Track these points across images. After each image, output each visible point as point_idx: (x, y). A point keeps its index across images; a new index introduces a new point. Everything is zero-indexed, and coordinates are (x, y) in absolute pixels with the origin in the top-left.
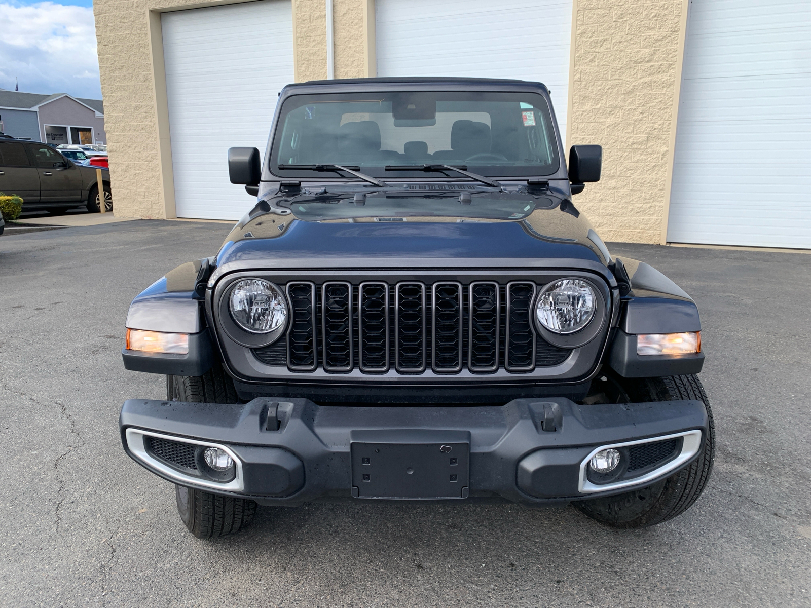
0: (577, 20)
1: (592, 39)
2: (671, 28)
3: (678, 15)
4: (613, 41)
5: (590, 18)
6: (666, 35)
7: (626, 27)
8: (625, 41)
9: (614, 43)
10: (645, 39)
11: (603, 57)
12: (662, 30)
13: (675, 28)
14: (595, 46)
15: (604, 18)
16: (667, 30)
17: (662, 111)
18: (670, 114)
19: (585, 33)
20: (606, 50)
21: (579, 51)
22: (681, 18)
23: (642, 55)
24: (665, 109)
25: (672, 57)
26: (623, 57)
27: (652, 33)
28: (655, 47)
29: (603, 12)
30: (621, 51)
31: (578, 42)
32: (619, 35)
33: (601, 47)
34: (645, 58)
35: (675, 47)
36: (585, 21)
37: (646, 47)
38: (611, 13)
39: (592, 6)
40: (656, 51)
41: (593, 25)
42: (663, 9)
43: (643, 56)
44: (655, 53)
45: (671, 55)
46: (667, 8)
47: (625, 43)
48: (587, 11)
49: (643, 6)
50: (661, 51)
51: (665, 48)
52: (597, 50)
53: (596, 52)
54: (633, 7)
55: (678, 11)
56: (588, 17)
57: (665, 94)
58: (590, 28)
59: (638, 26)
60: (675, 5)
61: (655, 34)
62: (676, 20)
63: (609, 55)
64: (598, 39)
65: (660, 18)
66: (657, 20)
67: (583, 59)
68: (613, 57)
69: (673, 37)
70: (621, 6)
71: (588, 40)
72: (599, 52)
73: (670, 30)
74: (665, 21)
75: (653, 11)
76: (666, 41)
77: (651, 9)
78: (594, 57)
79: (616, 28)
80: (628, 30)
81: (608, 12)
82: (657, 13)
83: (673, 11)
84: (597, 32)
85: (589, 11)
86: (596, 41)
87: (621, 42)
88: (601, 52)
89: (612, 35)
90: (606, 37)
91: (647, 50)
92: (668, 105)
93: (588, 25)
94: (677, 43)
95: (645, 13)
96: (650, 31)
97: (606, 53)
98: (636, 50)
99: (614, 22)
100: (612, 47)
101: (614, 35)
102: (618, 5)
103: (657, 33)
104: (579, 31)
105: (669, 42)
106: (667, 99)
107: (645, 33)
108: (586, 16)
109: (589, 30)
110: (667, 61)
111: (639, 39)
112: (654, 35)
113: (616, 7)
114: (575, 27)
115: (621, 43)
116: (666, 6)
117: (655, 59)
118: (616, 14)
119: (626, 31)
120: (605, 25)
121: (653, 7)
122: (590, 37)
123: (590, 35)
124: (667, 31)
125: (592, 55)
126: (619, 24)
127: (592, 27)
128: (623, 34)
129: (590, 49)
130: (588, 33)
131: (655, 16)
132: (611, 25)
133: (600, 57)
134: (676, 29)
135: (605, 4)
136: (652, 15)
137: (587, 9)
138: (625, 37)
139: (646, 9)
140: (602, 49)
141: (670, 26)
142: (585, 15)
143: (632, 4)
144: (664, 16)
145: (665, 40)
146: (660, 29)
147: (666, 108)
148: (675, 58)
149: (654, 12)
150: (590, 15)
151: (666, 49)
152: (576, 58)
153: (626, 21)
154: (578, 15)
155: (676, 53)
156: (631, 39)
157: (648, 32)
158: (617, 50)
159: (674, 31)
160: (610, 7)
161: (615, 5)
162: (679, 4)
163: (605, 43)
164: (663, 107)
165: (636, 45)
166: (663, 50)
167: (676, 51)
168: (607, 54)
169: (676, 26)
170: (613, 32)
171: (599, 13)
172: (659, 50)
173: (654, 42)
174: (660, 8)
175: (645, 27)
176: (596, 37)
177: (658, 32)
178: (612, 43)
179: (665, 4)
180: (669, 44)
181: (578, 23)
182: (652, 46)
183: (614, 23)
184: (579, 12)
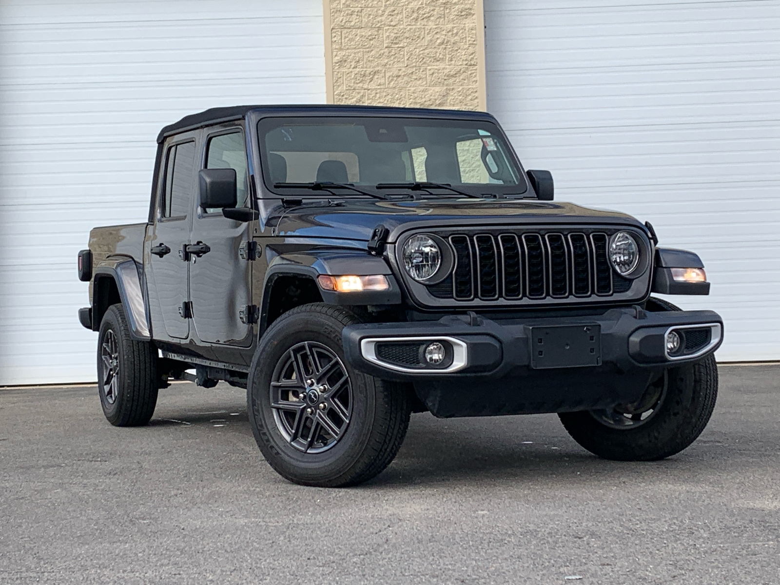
0: (332, 42)
1: (358, 70)
2: (466, 60)
3: (473, 44)
4: (388, 75)
5: (351, 40)
6: (461, 70)
7: (404, 55)
8: (404, 75)
9: (390, 77)
10: (433, 74)
11: (375, 96)
12: (453, 62)
13: (471, 60)
14: (362, 80)
15: (372, 42)
16: (461, 63)
17: (467, 175)
18: (479, 178)
19: (345, 61)
20: (379, 87)
21: (339, 86)
22: (477, 46)
23: (431, 95)
24: (470, 172)
25: (471, 100)
26: (405, 97)
27: (442, 66)
28: (447, 85)
29: (370, 33)
30: (401, 89)
31: (335, 73)
32: (396, 66)
33: (371, 81)
34: (436, 100)
35: (474, 86)
36: (343, 45)
37: (435, 85)
38: (381, 36)
39: (352, 24)
40: (449, 90)
41: (356, 51)
42: (452, 34)
43: (431, 97)
44: (448, 94)
45: (470, 97)
46: (457, 33)
47: (406, 78)
48: (346, 30)
49: (424, 28)
50: (455, 91)
51: (461, 88)
52: (366, 86)
53: (365, 89)
54: (411, 29)
55: (471, 38)
56: (348, 39)
57: (468, 150)
58: (353, 55)
59: (421, 56)
60: (467, 29)
61: (446, 67)
62: (471, 50)
63: (384, 94)
64: (366, 71)
65: (449, 47)
66: (445, 48)
67: (346, 98)
68: (390, 97)
69: (469, 73)
70: (395, 26)
71: (351, 72)
72: (369, 90)
73: (465, 63)
74: (457, 50)
75: (438, 36)
76: (461, 78)
77: (436, 33)
78: (362, 95)
79: (389, 57)
80: (408, 59)
81: (376, 33)
82: (444, 39)
83: (466, 37)
84: (363, 60)
85: (349, 30)
86: (362, 73)
87: (399, 76)
88: (372, 90)
89: (385, 66)
90: (376, 69)
91: (437, 89)
92: (474, 165)
93: (349, 51)
94: (476, 81)
95: (428, 38)
96: (438, 63)
97: (378, 91)
98: (422, 88)
99: (386, 47)
100: (387, 83)
101: (388, 66)
102: (390, 26)
103: (448, 67)
104: (337, 58)
105: (465, 80)
106: (472, 158)
107: (432, 66)
108: (345, 38)
109: (351, 57)
110: (466, 105)
111: (424, 73)
112: (444, 69)
113: (387, 28)
114: (329, 53)
115: (400, 78)
116: (455, 31)
117: (448, 101)
118: (388, 36)
119: (404, 62)
120: (373, 52)
121: (439, 31)
122: (354, 68)
123: (353, 64)
124: (461, 65)
125: (359, 93)
126: (393, 51)
127: (355, 53)
128: (401, 65)
129: (355, 85)
130: (351, 62)
131: (442, 43)
132: (382, 52)
133: (371, 96)
134: (473, 63)
135: (371, 22)
136: (439, 41)
137: (345, 28)
138: (404, 69)
139: (428, 34)
140: (373, 86)
141: (464, 57)
142: (343, 36)
143: (409, 25)
144: (454, 43)
145: (459, 76)
146: (451, 60)
147: (473, 170)
148: (476, 100)
149: (441, 38)
150: (350, 36)
151: (463, 88)
152: (336, 97)
153: (403, 47)
154: (334, 35)
155: (476, 95)
156: (412, 73)
157: (434, 64)
158: (395, 88)
159: (470, 65)
160: (379, 27)
161: (384, 24)
162: (472, 29)
163: (376, 77)
164: (468, 169)
165: (420, 81)
166: (459, 90)
167: (476, 92)
168: (380, 92)
169: (473, 58)
170: (386, 61)
171: (363, 34)
172: (453, 89)
173: (446, 78)
174: (448, 32)
175: (430, 57)
176: (362, 68)
177: (449, 65)
178: (387, 77)
179: (453, 28)
180: (466, 81)
181: (334, 46)
182: (443, 84)
183: (387, 49)
184: (333, 31)
